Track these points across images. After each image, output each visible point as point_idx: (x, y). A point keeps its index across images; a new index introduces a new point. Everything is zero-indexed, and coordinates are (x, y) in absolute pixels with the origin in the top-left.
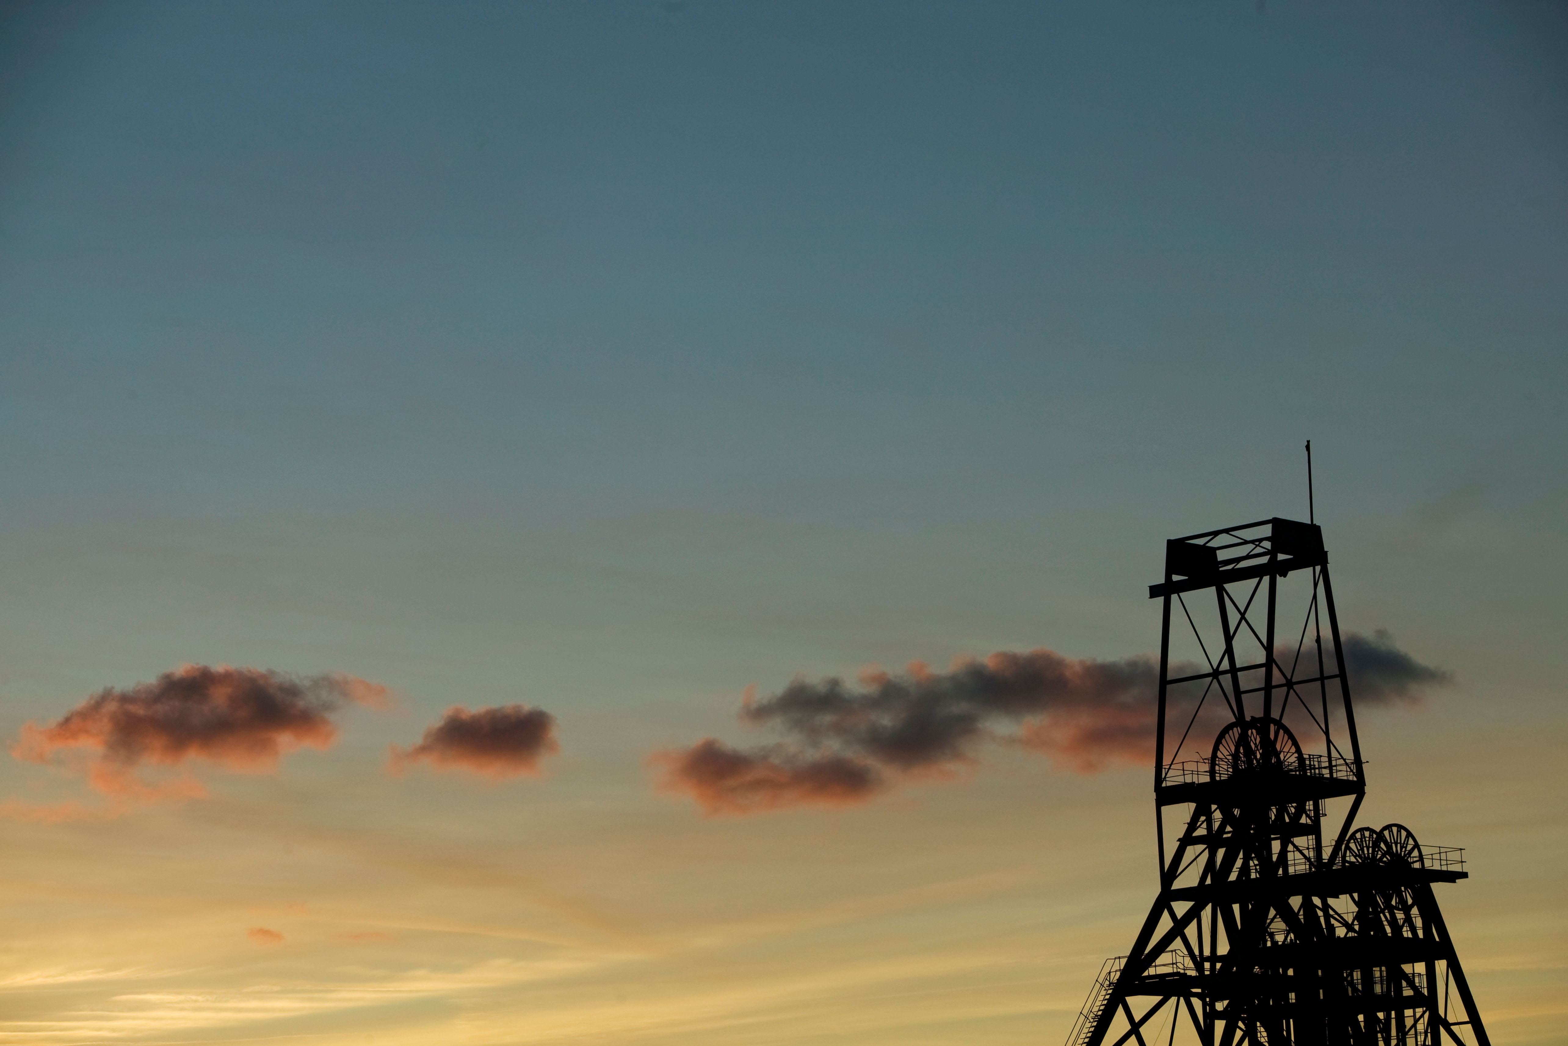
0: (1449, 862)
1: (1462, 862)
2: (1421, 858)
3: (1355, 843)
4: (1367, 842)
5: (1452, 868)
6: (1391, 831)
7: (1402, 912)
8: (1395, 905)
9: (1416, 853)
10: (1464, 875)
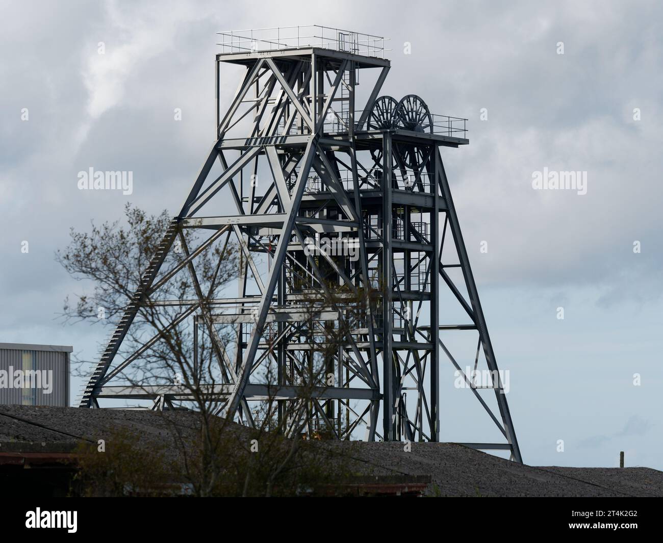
0: (453, 130)
1: (465, 130)
2: (431, 125)
3: (377, 110)
4: (392, 110)
5: (456, 135)
6: (409, 101)
7: (412, 170)
8: (409, 164)
9: (426, 121)
10: (466, 142)
